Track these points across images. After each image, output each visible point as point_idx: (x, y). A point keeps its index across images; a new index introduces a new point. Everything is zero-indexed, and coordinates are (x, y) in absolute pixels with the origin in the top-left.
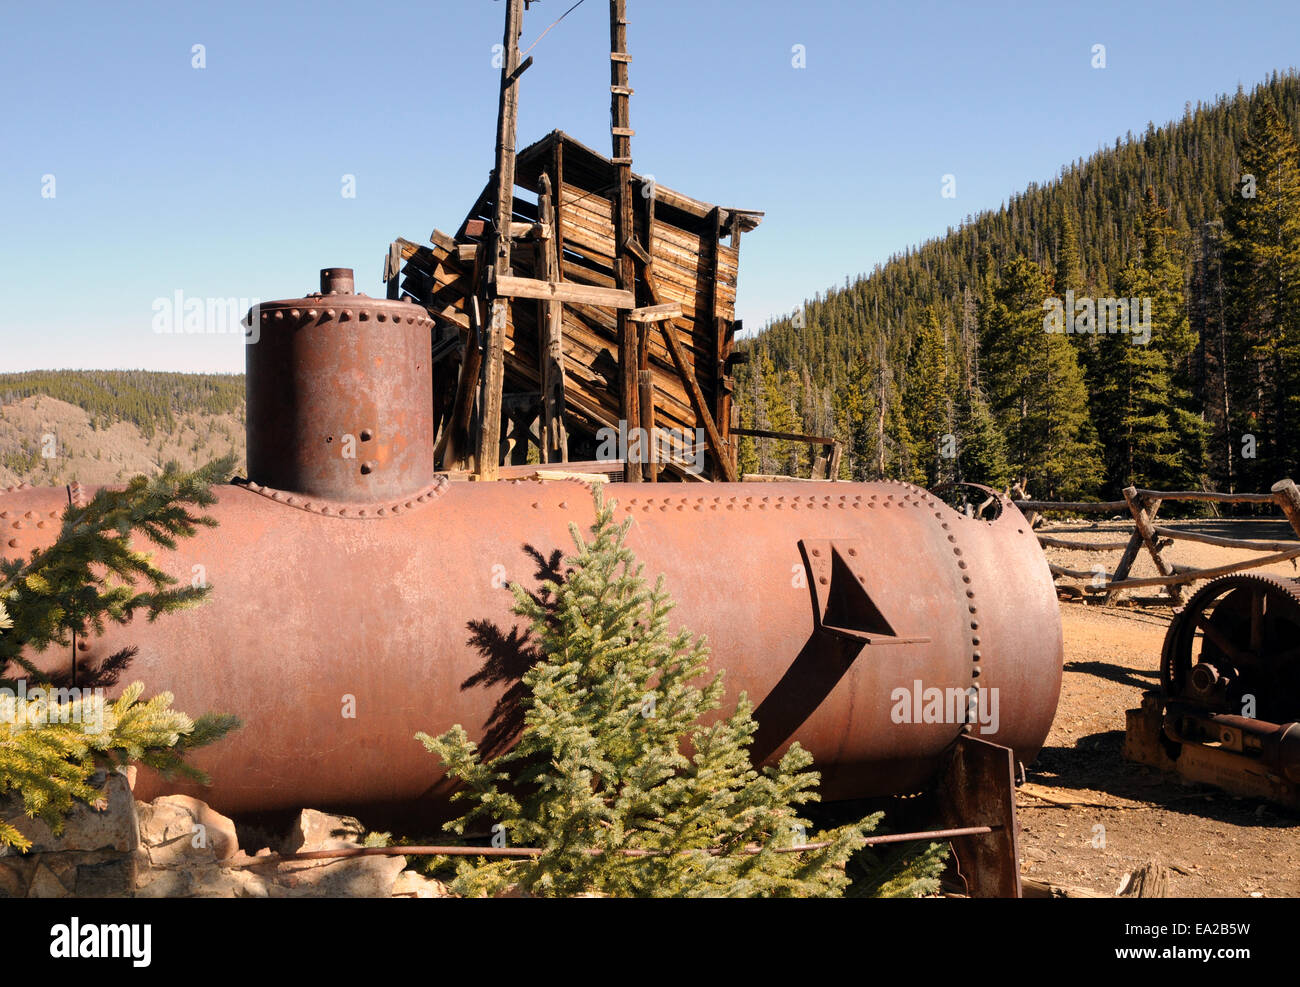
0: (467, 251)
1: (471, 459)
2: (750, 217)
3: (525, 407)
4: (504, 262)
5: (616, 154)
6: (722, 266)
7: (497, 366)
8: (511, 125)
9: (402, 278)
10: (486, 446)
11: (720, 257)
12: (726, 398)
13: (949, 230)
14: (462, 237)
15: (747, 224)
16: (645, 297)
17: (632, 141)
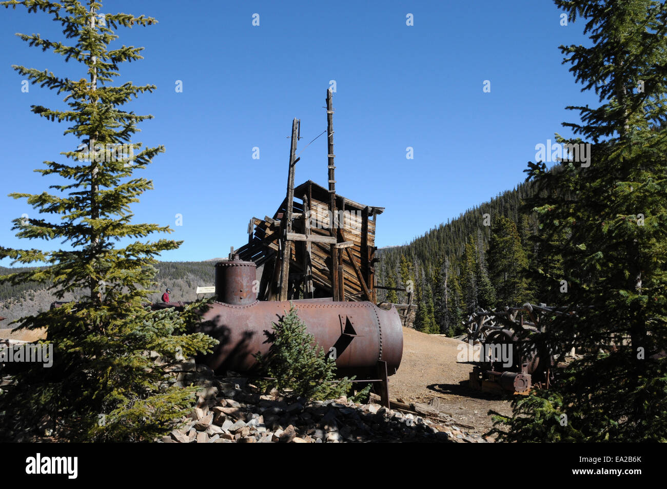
0: (277, 223)
1: (278, 295)
2: (380, 209)
3: (298, 278)
4: (289, 228)
5: (330, 189)
6: (370, 227)
7: (287, 265)
8: (293, 180)
9: (254, 231)
10: (283, 293)
11: (369, 224)
12: (372, 275)
13: (492, 198)
14: (275, 217)
15: (379, 211)
16: (341, 239)
17: (335, 184)
